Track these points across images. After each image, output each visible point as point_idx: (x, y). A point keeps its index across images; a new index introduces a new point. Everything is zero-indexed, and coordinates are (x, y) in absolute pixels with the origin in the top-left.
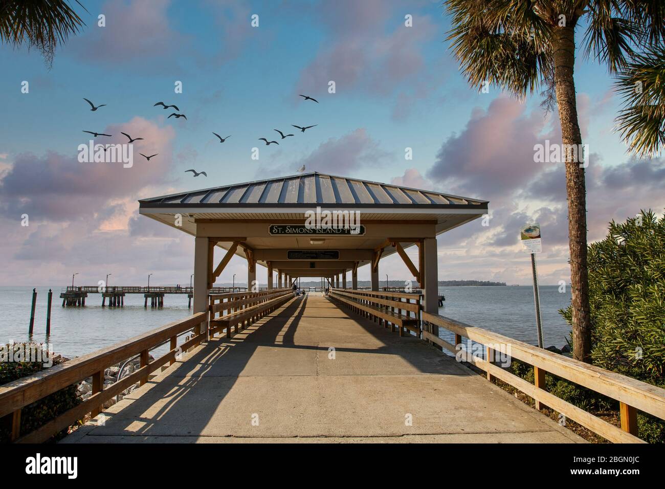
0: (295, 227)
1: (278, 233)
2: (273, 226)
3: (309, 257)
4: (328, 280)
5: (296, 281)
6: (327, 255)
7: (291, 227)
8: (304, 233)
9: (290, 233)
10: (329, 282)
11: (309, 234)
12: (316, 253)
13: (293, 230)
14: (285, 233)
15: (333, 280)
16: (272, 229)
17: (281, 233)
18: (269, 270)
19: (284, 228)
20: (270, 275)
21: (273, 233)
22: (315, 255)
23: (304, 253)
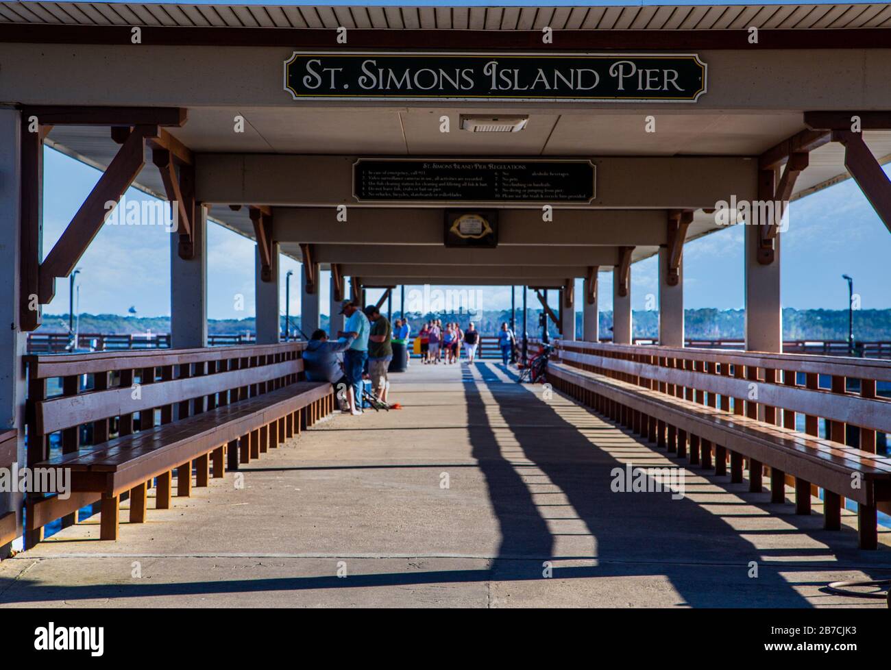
0: (399, 66)
1: (325, 90)
2: (301, 61)
3: (455, 190)
4: (543, 300)
5: (386, 303)
6: (538, 179)
7: (383, 62)
8: (436, 92)
9: (375, 92)
10: (547, 309)
11: (460, 93)
12: (487, 174)
13: (391, 74)
14: (356, 90)
15: (566, 301)
16: (297, 70)
17: (339, 91)
18: (260, 250)
19: (350, 70)
20: (267, 273)
21: (301, 90)
22: (478, 182)
23: (432, 173)
